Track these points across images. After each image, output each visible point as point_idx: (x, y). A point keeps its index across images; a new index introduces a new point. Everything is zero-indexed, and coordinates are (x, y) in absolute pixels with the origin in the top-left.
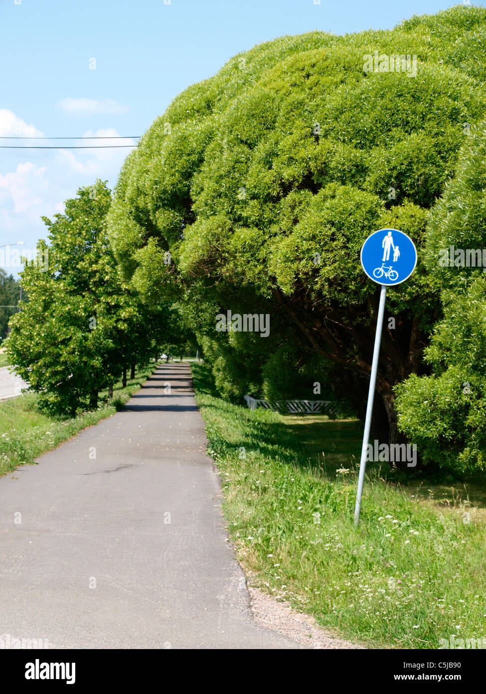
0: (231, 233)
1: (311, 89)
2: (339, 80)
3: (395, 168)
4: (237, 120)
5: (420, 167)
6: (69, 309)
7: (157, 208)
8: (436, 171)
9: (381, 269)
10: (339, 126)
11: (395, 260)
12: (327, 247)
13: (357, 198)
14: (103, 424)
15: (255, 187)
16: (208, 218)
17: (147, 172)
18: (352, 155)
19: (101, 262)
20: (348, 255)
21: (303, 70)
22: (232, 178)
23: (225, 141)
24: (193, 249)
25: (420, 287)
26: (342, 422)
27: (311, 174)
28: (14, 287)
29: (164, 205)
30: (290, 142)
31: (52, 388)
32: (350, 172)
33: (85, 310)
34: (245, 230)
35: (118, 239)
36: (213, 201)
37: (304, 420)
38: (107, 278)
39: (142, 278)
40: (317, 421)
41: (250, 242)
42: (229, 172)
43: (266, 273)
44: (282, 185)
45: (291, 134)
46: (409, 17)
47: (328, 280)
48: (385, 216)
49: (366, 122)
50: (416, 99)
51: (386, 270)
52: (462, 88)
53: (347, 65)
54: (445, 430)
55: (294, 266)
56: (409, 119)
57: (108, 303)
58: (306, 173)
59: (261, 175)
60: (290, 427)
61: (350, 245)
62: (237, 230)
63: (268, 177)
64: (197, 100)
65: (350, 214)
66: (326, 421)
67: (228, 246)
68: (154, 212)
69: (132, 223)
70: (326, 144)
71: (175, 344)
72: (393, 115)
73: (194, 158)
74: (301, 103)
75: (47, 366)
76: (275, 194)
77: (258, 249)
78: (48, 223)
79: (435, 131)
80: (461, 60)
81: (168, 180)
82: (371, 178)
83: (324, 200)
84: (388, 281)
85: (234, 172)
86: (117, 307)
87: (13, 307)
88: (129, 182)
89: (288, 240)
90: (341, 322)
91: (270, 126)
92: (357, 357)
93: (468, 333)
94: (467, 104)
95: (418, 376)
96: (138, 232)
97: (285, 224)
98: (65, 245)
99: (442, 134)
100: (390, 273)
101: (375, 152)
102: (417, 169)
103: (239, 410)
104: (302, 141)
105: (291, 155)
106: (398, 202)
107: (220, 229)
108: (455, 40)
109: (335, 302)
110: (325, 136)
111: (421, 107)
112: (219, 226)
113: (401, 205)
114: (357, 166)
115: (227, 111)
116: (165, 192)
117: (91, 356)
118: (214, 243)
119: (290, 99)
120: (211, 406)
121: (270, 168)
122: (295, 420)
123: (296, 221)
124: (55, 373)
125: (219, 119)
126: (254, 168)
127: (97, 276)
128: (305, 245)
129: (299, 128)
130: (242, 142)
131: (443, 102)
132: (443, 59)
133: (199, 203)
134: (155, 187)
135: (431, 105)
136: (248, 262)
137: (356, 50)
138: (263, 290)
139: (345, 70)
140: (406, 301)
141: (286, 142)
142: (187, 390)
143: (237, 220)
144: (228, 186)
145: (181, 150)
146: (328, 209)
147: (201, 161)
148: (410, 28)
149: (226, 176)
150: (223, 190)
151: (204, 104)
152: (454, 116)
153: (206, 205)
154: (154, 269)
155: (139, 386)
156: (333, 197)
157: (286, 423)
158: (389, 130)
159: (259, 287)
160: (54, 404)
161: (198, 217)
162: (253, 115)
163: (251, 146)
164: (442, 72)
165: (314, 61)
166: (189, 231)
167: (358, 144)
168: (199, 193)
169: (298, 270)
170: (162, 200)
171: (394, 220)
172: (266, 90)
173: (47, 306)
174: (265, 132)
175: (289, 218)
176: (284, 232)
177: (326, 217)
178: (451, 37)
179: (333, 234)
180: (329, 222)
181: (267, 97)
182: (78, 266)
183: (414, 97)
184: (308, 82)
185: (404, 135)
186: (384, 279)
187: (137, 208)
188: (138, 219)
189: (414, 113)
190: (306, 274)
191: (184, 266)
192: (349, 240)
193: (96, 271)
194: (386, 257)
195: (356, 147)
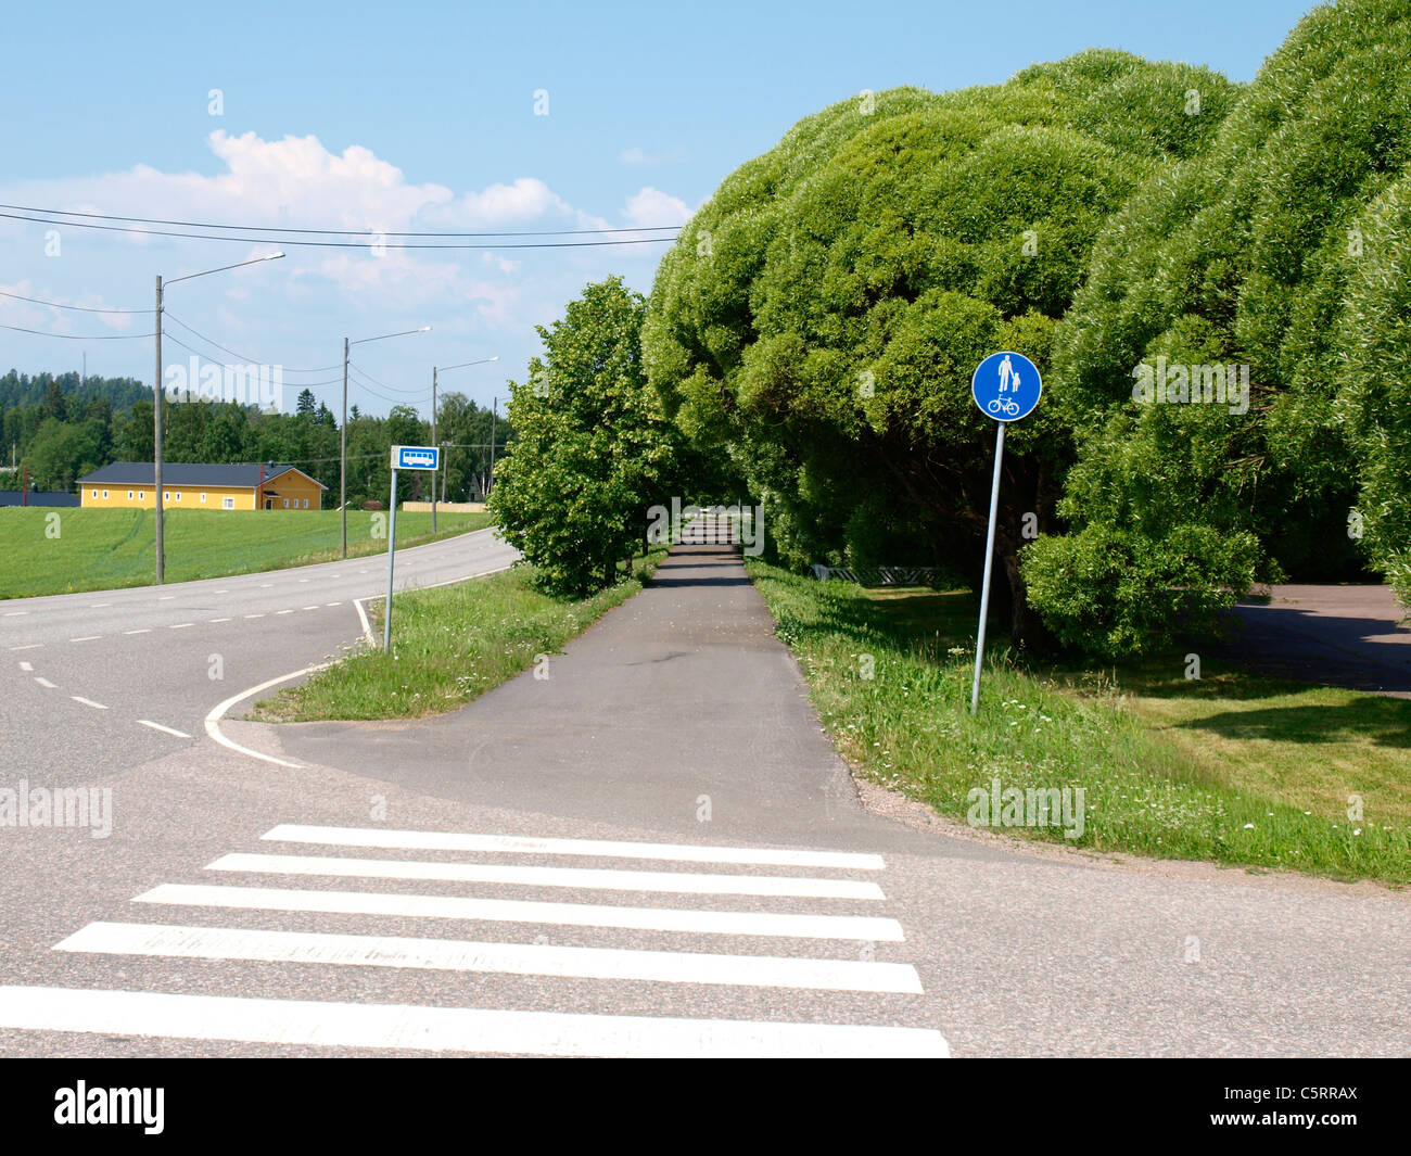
0: (803, 355)
1: (901, 166)
2: (937, 154)
3: (1013, 268)
4: (808, 211)
5: (1046, 266)
6: (576, 450)
7: (705, 325)
8: (1067, 270)
9: (998, 402)
10: (939, 214)
11: (1015, 390)
12: (928, 373)
13: (966, 308)
14: (630, 604)
15: (833, 296)
16: (773, 336)
17: (691, 278)
18: (958, 251)
19: (618, 385)
20: (956, 381)
21: (891, 141)
22: (804, 286)
23: (792, 237)
24: (756, 376)
25: (1052, 421)
26: (949, 596)
27: (904, 277)
28: (478, 418)
29: (715, 320)
30: (876, 237)
31: (554, 559)
32: (956, 273)
33: (598, 451)
34: (822, 351)
35: (656, 366)
36: (779, 315)
37: (896, 593)
38: (627, 405)
39: (690, 416)
40: (914, 595)
41: (829, 367)
42: (799, 277)
43: (852, 408)
44: (868, 292)
45: (878, 226)
46: (1026, 67)
47: (931, 414)
48: (1003, 329)
49: (975, 209)
50: (1039, 176)
51: (1004, 403)
52: (1098, 161)
53: (948, 133)
54: (1089, 604)
55: (887, 397)
56: (1030, 203)
57: (627, 441)
58: (898, 276)
59: (840, 280)
60: (878, 603)
61: (958, 369)
62: (811, 351)
63: (849, 282)
64: (754, 182)
65: (958, 330)
66: (926, 595)
67: (800, 373)
68: (703, 331)
69: (672, 344)
70: (922, 239)
71: (709, 493)
72: (1009, 198)
73: (752, 258)
74: (890, 186)
75: (548, 529)
76: (858, 304)
77: (840, 378)
78: (544, 335)
79: (1066, 217)
80: (1096, 121)
81: (720, 289)
82: (983, 281)
83: (923, 311)
84: (1005, 415)
85: (806, 277)
86: (642, 445)
87: (477, 446)
88: (668, 291)
89: (879, 363)
90: (947, 463)
91: (851, 217)
92: (968, 507)
93: (1108, 478)
94: (1105, 182)
95: (1048, 535)
96: (682, 356)
97: (873, 341)
98: (567, 363)
99: (1073, 221)
100: (1009, 405)
101: (987, 247)
102: (1043, 268)
103: (807, 582)
104: (892, 235)
105: (879, 253)
106: (1020, 310)
107: (789, 350)
108: (1087, 95)
109: (941, 442)
110: (922, 228)
111: (1045, 188)
112: (789, 347)
113: (1024, 314)
114: (964, 266)
115: (794, 198)
116: (716, 303)
117: (608, 514)
118: (783, 369)
119: (875, 182)
120: (769, 577)
121: (852, 271)
122: (883, 594)
123: (887, 339)
124: (559, 540)
125: (784, 207)
126: (830, 272)
127: (614, 405)
128: (901, 371)
129: (888, 218)
130: (814, 238)
131: (1077, 180)
132: (1071, 121)
133: (761, 317)
134: (702, 298)
135: (1059, 184)
136: (828, 392)
137: (959, 114)
138: (848, 429)
139: (946, 140)
140: (1033, 440)
141: (870, 237)
142: (733, 556)
143: (812, 338)
144: (798, 295)
145: (735, 249)
146: (928, 322)
147: (762, 263)
148: (1028, 81)
149: (795, 282)
150: (791, 300)
151: (763, 187)
152: (1088, 197)
153: (771, 320)
154: (706, 406)
155: (666, 553)
156: (936, 307)
157: (871, 598)
158: (1005, 218)
159: (843, 426)
160: (559, 581)
161: (760, 336)
162: (828, 203)
163: (827, 243)
164: (1073, 142)
165: (905, 129)
166: (749, 354)
167: (965, 236)
168: (761, 305)
169: (893, 402)
170: (713, 314)
171: (1015, 335)
172: (844, 169)
173: (544, 448)
174: (844, 224)
175: (878, 335)
176: (873, 353)
177: (927, 332)
178: (1081, 92)
179: (937, 355)
180: (930, 339)
181: (845, 179)
182: (587, 392)
183: (1036, 174)
184: (899, 157)
185: (1024, 224)
186: (1002, 414)
187: (681, 326)
188: (681, 339)
189: (1037, 195)
190: (901, 406)
191: (744, 398)
192: (957, 362)
193: (612, 398)
194: (1003, 387)
195: (961, 241)
